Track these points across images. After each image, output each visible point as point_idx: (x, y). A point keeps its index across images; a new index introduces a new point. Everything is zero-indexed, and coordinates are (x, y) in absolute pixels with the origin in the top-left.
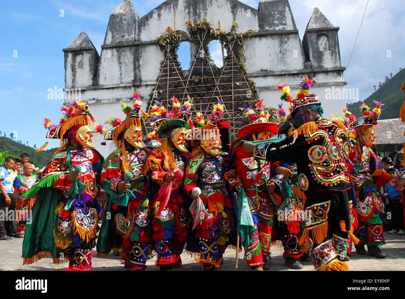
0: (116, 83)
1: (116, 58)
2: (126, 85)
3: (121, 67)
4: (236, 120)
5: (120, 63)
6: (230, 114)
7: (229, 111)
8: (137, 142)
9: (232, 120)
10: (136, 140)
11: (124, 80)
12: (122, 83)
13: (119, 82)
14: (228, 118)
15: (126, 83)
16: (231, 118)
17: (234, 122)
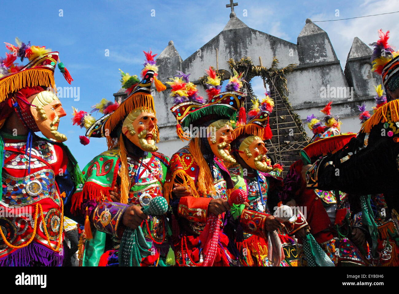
0: (163, 123)
1: (162, 100)
2: (173, 124)
3: (167, 108)
4: (282, 153)
5: (167, 104)
6: (276, 148)
7: (275, 145)
8: (147, 138)
9: (278, 153)
10: (144, 134)
11: (170, 120)
12: (169, 122)
13: (166, 122)
14: (275, 152)
15: (173, 122)
16: (277, 152)
17: (281, 156)
